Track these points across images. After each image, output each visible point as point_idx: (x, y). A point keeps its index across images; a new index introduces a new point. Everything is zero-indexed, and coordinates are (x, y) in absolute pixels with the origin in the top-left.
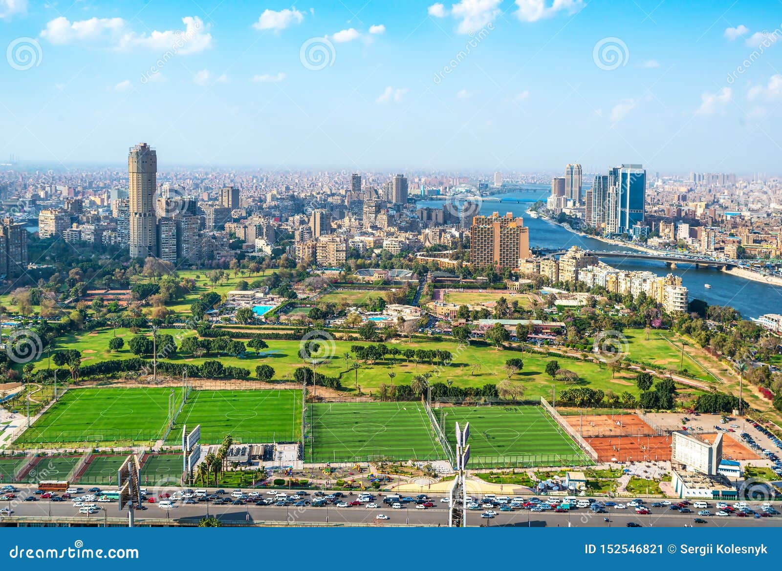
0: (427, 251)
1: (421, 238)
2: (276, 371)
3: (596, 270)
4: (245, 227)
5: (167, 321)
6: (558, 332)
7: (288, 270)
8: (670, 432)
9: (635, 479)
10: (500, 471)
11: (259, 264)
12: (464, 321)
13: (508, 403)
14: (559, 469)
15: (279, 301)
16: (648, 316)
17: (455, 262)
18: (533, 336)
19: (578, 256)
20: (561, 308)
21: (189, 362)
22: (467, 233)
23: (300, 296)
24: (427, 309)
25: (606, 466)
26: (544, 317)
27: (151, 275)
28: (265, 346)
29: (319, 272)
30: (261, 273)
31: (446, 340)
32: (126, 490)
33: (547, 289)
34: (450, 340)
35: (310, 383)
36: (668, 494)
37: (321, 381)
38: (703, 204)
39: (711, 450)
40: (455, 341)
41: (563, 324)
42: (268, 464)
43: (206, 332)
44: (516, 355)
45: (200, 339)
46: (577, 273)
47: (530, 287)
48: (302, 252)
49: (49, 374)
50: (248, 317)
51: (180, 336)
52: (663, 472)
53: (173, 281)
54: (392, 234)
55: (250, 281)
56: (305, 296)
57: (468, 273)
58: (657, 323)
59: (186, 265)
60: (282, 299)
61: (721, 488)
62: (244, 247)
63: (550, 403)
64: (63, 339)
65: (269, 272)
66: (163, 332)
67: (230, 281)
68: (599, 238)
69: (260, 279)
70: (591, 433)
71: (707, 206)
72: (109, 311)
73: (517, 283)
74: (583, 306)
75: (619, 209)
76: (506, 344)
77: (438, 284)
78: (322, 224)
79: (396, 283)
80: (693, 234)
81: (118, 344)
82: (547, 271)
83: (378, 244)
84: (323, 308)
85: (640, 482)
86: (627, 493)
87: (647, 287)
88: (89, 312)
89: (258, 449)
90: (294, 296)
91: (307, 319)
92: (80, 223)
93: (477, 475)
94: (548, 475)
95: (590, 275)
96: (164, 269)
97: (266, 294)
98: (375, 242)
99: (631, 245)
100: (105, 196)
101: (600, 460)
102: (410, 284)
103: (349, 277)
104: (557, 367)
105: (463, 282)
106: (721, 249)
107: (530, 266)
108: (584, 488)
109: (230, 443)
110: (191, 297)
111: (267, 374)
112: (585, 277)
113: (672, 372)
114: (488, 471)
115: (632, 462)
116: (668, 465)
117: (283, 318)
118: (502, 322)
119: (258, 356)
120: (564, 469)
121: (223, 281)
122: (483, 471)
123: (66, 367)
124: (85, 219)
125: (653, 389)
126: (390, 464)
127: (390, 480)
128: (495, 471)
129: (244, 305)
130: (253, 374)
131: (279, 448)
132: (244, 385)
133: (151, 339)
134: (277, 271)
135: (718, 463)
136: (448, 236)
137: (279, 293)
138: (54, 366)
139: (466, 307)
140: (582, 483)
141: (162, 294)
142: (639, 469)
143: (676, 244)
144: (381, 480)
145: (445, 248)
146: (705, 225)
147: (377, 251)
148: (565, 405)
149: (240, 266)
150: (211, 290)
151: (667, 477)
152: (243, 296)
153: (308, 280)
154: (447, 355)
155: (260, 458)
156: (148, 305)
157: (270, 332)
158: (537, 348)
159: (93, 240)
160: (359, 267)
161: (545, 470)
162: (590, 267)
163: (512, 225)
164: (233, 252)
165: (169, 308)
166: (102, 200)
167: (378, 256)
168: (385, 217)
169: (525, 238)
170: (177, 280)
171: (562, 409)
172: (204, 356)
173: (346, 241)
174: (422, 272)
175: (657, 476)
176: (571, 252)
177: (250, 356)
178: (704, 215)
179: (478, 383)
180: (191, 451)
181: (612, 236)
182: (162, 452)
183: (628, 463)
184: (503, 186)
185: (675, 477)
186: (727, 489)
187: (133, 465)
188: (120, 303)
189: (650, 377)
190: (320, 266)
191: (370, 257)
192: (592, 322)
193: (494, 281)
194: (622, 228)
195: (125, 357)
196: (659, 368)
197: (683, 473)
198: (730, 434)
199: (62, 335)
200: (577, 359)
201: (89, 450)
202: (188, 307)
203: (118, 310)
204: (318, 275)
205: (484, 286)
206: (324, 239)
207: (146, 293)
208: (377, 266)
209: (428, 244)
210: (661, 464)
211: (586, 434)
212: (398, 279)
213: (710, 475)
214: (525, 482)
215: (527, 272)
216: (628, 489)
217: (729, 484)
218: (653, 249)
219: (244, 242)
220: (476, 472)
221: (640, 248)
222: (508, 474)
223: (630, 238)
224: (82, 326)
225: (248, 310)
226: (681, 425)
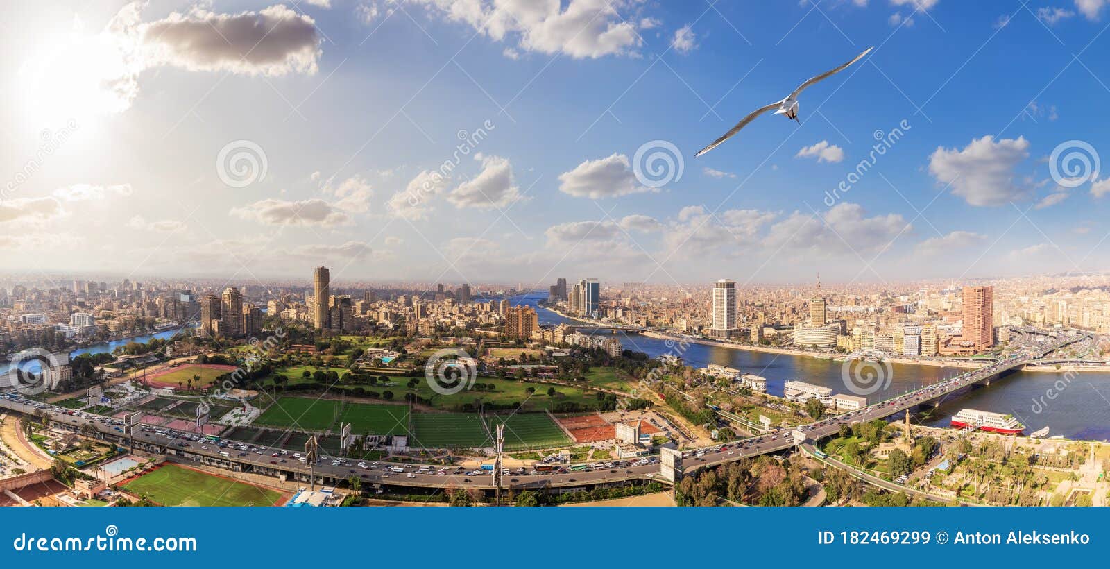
0: (481, 327)
1: (478, 320)
2: (395, 395)
3: (574, 336)
4: (378, 313)
5: (334, 363)
6: (554, 371)
7: (402, 337)
8: (614, 423)
9: (597, 451)
10: (522, 452)
11: (387, 334)
12: (502, 366)
13: (527, 413)
14: (555, 449)
15: (397, 355)
16: (602, 360)
17: (497, 333)
18: (541, 374)
19: (564, 328)
20: (556, 358)
21: (346, 386)
22: (504, 317)
23: (409, 352)
24: (482, 360)
25: (581, 445)
26: (546, 363)
27: (326, 338)
28: (388, 380)
29: (420, 339)
30: (387, 339)
31: (492, 377)
32: (309, 456)
33: (548, 348)
34: (494, 378)
35: (413, 401)
36: (614, 458)
37: (420, 400)
38: (629, 299)
39: (635, 430)
40: (497, 378)
41: (557, 367)
42: (389, 448)
43: (356, 370)
44: (530, 385)
45: (352, 374)
46: (564, 338)
47: (539, 346)
48: (410, 328)
49: (272, 387)
50: (379, 363)
51: (341, 372)
52: (611, 445)
53: (338, 342)
54: (461, 318)
55: (381, 343)
56: (411, 352)
57: (504, 339)
58: (606, 364)
59: (346, 333)
60: (398, 354)
61: (640, 450)
62: (377, 324)
63: (550, 411)
64: (279, 369)
65: (392, 338)
66: (331, 370)
67: (369, 343)
68: (575, 318)
69: (386, 342)
70: (573, 427)
71: (631, 300)
72: (303, 356)
73: (532, 345)
74: (567, 356)
75: (586, 302)
76: (526, 379)
77: (487, 346)
78: (421, 312)
79: (463, 345)
80: (624, 315)
81: (307, 374)
82: (548, 337)
83: (453, 323)
84: (422, 359)
85: (600, 452)
86: (593, 460)
87: (601, 344)
88: (293, 356)
89: (384, 438)
90: (406, 352)
91: (413, 365)
92: (289, 308)
93: (509, 455)
94: (549, 453)
95: (571, 339)
96: (333, 334)
97: (389, 351)
98: (451, 322)
99: (593, 321)
100: (302, 294)
101: (578, 442)
102: (471, 346)
103: (437, 342)
104: (554, 391)
105: (501, 344)
106: (638, 322)
107: (539, 335)
108: (569, 459)
109: (367, 434)
110: (348, 351)
111: (389, 396)
112: (569, 340)
113: (614, 390)
114: (516, 453)
115: (595, 442)
116: (614, 441)
117: (399, 364)
118: (523, 366)
119: (384, 385)
120: (558, 449)
121: (366, 342)
122: (513, 453)
123: (280, 384)
124: (291, 306)
125: (605, 399)
126: (460, 449)
127: (459, 459)
128: (519, 452)
129: (377, 356)
130: (382, 396)
131: (395, 438)
132: (376, 402)
133: (325, 373)
134: (396, 338)
135: (639, 438)
136: (493, 318)
137: (396, 350)
138: (273, 384)
139: (503, 359)
140: (568, 456)
141: (332, 349)
142: (598, 445)
143: (617, 320)
144: (454, 459)
145: (492, 325)
146: (630, 310)
147: (453, 327)
148: (559, 412)
149: (374, 335)
150: (358, 348)
151: (613, 448)
152: (376, 352)
153: (413, 343)
154: (492, 387)
155: (384, 443)
156: (324, 354)
157: (392, 372)
158: (543, 381)
159: (295, 318)
160: (442, 336)
161: (548, 450)
162: (571, 335)
163: (528, 312)
164: (371, 327)
165: (335, 357)
166: (301, 297)
167: (453, 330)
168: (457, 308)
169: (535, 320)
170: (340, 341)
171: (557, 414)
172: (354, 384)
173: (435, 321)
174: (478, 339)
175: (608, 448)
176: (561, 327)
177: (380, 385)
178: (630, 304)
179: (511, 402)
180: (345, 437)
181: (583, 317)
182: (330, 436)
183: (593, 442)
184: (524, 291)
185: (617, 447)
186: (644, 450)
187: (313, 442)
188: (310, 352)
189: (604, 393)
190: (421, 336)
191: (448, 331)
192: (573, 365)
193: (519, 344)
194: (588, 313)
195: (311, 382)
196: (608, 388)
197: (622, 445)
198: (645, 420)
199: (279, 367)
200: (564, 385)
201: (291, 431)
202: (346, 356)
203: (308, 356)
204: (419, 341)
205: (513, 347)
206: (423, 320)
207: (323, 347)
208: (453, 335)
209: (481, 323)
210: (610, 441)
211: (570, 428)
212: (465, 343)
213: (635, 444)
214: (537, 457)
215: (537, 338)
216: (593, 457)
217: (645, 448)
218: (604, 323)
219: (378, 321)
220: (509, 453)
221: (598, 323)
222: (527, 453)
223: (592, 318)
224: (289, 364)
225: (379, 359)
226: (620, 418)
